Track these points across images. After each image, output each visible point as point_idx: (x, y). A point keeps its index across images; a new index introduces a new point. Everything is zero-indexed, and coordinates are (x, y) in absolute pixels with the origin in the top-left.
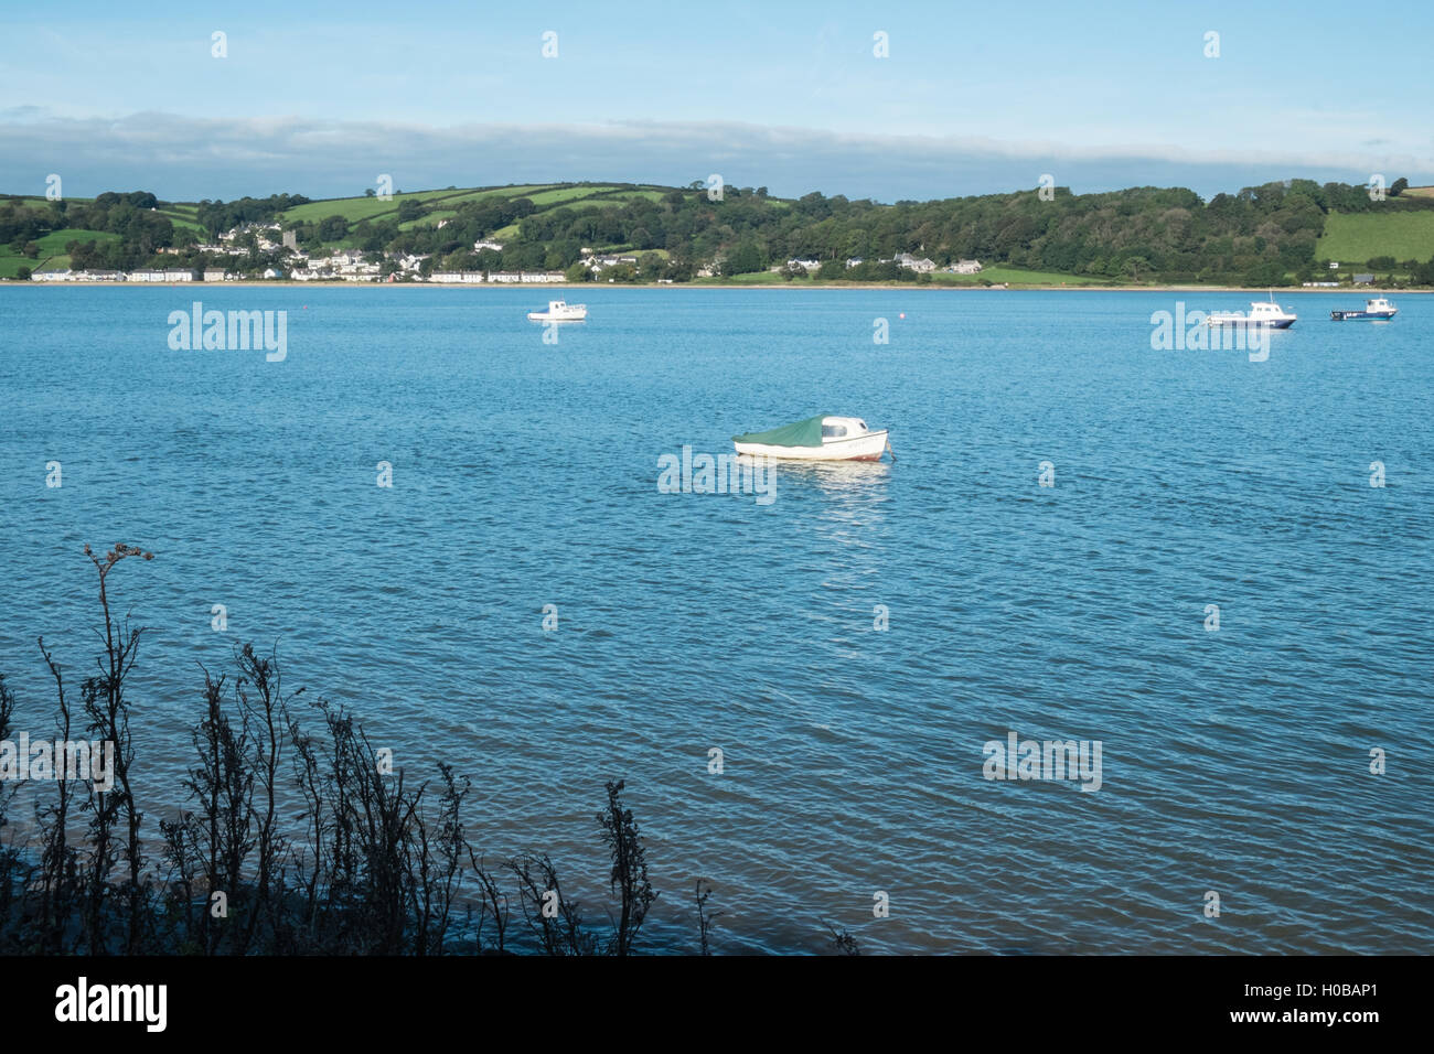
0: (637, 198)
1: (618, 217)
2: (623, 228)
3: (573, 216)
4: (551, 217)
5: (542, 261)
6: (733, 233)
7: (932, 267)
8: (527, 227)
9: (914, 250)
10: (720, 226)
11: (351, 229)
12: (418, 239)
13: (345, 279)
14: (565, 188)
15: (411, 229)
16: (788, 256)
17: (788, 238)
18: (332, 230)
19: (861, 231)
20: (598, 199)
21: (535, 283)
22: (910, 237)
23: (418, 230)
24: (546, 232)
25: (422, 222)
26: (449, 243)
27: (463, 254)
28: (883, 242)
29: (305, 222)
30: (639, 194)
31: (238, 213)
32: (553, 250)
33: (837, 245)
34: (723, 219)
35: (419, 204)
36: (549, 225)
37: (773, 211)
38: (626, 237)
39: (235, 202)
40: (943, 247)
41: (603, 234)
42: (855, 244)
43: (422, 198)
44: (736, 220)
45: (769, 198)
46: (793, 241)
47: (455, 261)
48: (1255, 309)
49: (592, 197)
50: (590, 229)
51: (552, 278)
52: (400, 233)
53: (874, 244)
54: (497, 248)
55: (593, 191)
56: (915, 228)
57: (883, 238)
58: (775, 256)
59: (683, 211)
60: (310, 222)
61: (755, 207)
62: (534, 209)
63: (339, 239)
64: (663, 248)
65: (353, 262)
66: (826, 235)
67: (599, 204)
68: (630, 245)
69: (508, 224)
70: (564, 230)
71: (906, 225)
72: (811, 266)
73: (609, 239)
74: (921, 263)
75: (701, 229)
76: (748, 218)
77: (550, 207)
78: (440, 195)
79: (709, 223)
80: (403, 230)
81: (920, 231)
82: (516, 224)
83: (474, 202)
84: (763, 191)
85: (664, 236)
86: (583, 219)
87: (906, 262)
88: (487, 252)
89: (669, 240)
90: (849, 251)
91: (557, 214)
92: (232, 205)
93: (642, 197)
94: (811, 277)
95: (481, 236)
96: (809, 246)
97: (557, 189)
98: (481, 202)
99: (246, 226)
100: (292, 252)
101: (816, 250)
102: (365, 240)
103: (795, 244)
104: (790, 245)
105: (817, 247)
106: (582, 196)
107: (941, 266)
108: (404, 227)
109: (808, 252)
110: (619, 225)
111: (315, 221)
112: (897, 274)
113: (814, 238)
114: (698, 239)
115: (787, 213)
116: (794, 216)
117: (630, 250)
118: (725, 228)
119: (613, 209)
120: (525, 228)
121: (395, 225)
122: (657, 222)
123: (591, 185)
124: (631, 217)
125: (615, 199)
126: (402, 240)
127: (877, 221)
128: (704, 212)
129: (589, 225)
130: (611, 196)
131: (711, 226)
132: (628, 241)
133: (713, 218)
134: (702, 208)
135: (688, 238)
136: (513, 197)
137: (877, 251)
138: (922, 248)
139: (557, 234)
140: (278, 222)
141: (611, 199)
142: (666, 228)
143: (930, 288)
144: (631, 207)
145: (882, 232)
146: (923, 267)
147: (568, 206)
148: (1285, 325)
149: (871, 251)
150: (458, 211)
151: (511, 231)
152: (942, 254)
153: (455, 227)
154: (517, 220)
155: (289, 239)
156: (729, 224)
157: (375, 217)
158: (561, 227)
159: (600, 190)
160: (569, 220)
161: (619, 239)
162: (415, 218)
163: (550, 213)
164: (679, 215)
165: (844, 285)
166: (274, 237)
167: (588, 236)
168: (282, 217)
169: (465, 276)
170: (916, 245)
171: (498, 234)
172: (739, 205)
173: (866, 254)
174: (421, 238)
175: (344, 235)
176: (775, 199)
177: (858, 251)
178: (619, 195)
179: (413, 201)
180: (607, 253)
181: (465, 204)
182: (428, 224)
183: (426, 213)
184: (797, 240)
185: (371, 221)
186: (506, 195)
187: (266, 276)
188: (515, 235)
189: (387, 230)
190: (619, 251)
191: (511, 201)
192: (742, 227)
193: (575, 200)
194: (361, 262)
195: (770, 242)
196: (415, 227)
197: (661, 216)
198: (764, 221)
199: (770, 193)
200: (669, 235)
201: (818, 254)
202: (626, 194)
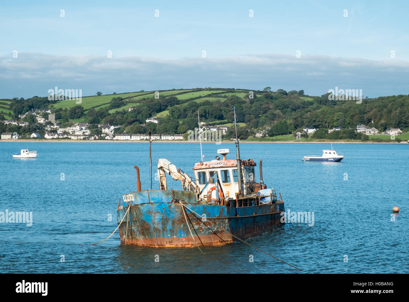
0: (232, 96)
1: (221, 106)
2: (223, 111)
3: (197, 106)
4: (185, 106)
5: (177, 129)
6: (281, 114)
7: (376, 132)
8: (173, 111)
9: (368, 123)
10: (275, 111)
11: (86, 113)
12: (117, 118)
13: (70, 139)
14: (197, 91)
15: (115, 113)
16: (304, 126)
17: (304, 117)
18: (76, 113)
19: (341, 113)
20: (212, 97)
21: (168, 140)
22: (366, 116)
23: (118, 113)
24: (183, 114)
25: (120, 109)
26: (132, 119)
27: (138, 125)
28: (352, 119)
29: (64, 109)
30: (233, 94)
31: (30, 104)
32: (183, 124)
33: (329, 120)
34: (277, 107)
35: (122, 99)
36: (185, 110)
37: (304, 103)
38: (225, 116)
39: (30, 99)
40: (383, 121)
41: (212, 115)
42: (338, 120)
43: (123, 97)
44: (284, 107)
45: (305, 96)
46: (307, 119)
47: (132, 129)
48: (324, 153)
49: (209, 96)
50: (205, 112)
51: (177, 138)
52: (109, 114)
53: (348, 120)
54: (156, 122)
55: (210, 92)
56: (369, 112)
57: (352, 117)
58: (297, 126)
59: (255, 103)
60: (66, 109)
61: (294, 100)
62: (178, 102)
63: (79, 117)
64: (244, 122)
65: (82, 129)
66: (323, 115)
67: (211, 99)
68: (226, 121)
69: (164, 110)
70: (192, 113)
71: (364, 110)
72: (311, 131)
73: (215, 117)
74: (370, 130)
75: (265, 112)
76: (290, 106)
77: (187, 101)
78: (133, 95)
79: (270, 109)
80: (111, 113)
81: (371, 113)
82: (169, 110)
83: (148, 98)
84: (301, 93)
85: (244, 115)
86: (202, 107)
87: (361, 129)
88: (151, 123)
89: (247, 118)
90: (335, 124)
91: (189, 105)
92: (28, 100)
93: (235, 96)
94: (310, 137)
95: (150, 116)
96: (314, 121)
97: (193, 91)
98: (152, 98)
99: (34, 111)
100: (52, 124)
101: (318, 123)
102: (90, 118)
103: (308, 120)
104: (305, 120)
105: (319, 121)
106: (205, 95)
107: (380, 132)
108: (112, 111)
109: (314, 124)
110: (221, 110)
111: (68, 108)
112: (354, 136)
113: (317, 117)
114: (263, 118)
115: (311, 103)
116: (315, 105)
117: (226, 123)
118: (278, 112)
119: (218, 102)
120: (172, 112)
121: (107, 110)
122: (241, 108)
123: (210, 89)
124: (227, 106)
125: (221, 97)
126: (109, 118)
127: (350, 108)
128: (268, 103)
129: (205, 110)
130: (219, 95)
131: (270, 111)
132: (225, 118)
133: (271, 107)
134: (266, 101)
135: (257, 117)
136: (167, 96)
137: (349, 124)
138: (373, 122)
139: (189, 115)
140: (50, 109)
141: (219, 97)
142: (245, 111)
143: (368, 143)
144: (228, 101)
145: (352, 114)
146: (372, 132)
147: (194, 101)
148: (339, 160)
149: (346, 124)
150: (140, 103)
151: (165, 114)
152: (382, 125)
153: (137, 111)
154: (169, 107)
155: (52, 118)
156: (280, 109)
157: (99, 106)
158: (191, 111)
159: (215, 92)
160: (195, 108)
161: (221, 117)
162: (119, 106)
163: (186, 104)
164: (253, 105)
165: (323, 141)
166: (46, 116)
167: (204, 116)
168: (52, 106)
169: (132, 137)
170: (369, 121)
171: (159, 115)
172: (286, 99)
173: (343, 125)
174: (118, 117)
175: (82, 115)
176: (308, 96)
177: (339, 124)
178: (223, 95)
179: (119, 98)
180: (214, 125)
181: (144, 99)
182: (124, 110)
183: (124, 104)
184: (309, 118)
185: (96, 109)
186: (164, 95)
187: (32, 136)
188: (167, 115)
189: (103, 113)
190: (219, 124)
191: (167, 98)
192: (286, 111)
193: (200, 97)
194: (86, 129)
195: (295, 119)
196: (117, 111)
197: (243, 105)
198: (299, 108)
199: (305, 94)
200: (247, 116)
201: (319, 125)
202: (227, 94)
